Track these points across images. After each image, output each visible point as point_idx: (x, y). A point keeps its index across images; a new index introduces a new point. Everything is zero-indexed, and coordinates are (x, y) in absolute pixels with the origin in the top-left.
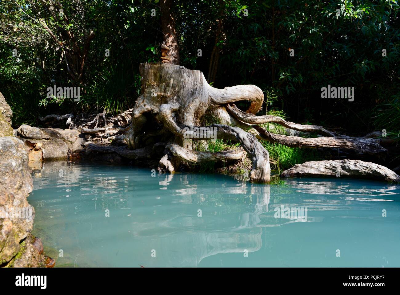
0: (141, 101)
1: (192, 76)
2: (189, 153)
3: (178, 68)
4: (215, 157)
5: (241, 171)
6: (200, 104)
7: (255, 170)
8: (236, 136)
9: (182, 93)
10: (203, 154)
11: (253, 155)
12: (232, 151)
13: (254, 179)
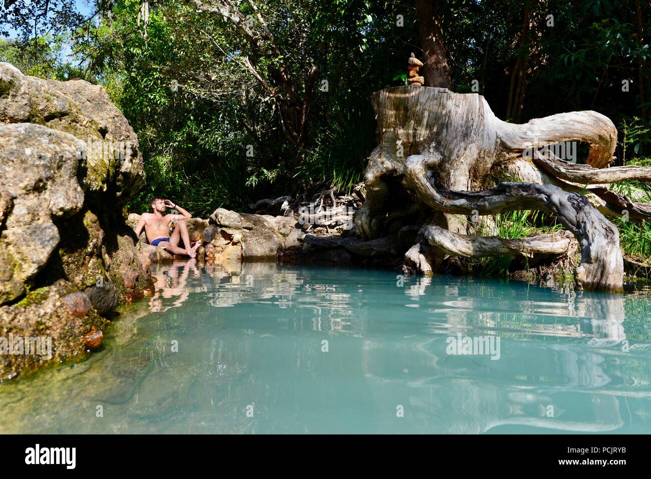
0: (377, 156)
1: (464, 104)
2: (457, 239)
3: (436, 92)
4: (508, 248)
5: (567, 276)
6: (479, 154)
7: (586, 265)
8: (545, 200)
9: (444, 135)
10: (484, 241)
11: (582, 235)
12: (544, 238)
13: (584, 282)
